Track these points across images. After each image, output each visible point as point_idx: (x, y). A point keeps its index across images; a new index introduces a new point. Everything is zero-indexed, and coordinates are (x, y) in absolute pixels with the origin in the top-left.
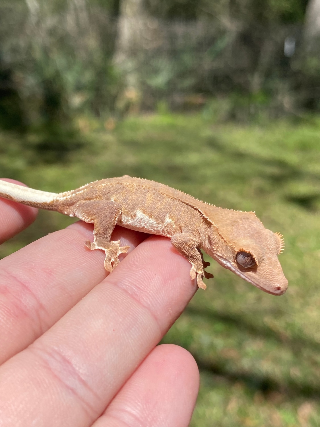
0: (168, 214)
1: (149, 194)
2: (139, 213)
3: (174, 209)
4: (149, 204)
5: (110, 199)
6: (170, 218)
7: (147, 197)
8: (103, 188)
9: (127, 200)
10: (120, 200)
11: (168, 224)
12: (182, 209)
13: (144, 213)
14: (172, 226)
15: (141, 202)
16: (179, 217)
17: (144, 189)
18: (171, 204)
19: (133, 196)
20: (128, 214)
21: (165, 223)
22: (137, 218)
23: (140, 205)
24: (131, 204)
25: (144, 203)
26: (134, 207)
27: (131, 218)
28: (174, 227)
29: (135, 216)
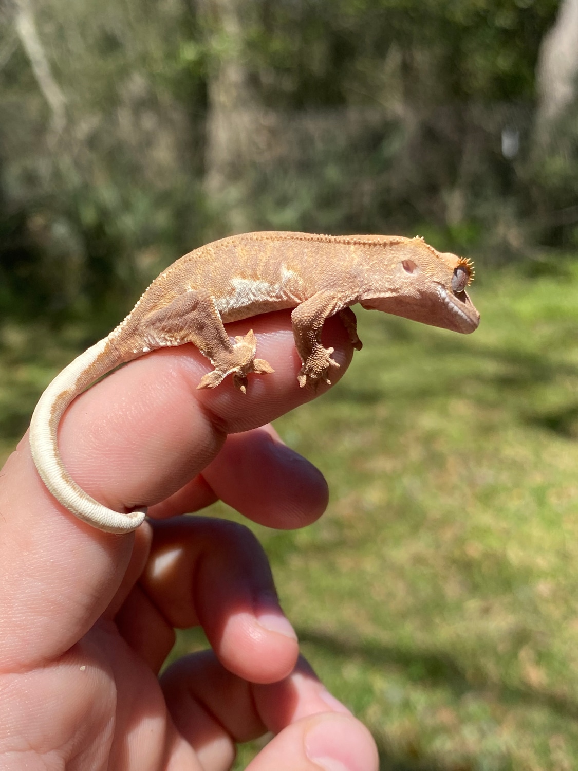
0: (283, 264)
1: (238, 249)
2: (237, 282)
3: (290, 254)
4: (246, 261)
5: (185, 291)
6: (289, 270)
7: (237, 255)
8: (166, 280)
9: (210, 275)
10: (200, 282)
11: (289, 280)
12: (306, 250)
13: (244, 277)
14: (296, 282)
15: (231, 265)
16: (306, 265)
17: (226, 247)
18: (282, 248)
19: (216, 264)
20: (221, 294)
21: (283, 280)
22: (237, 291)
23: (233, 270)
24: (219, 276)
25: (236, 263)
26: (226, 278)
27: (230, 296)
28: (300, 283)
29: (233, 289)
